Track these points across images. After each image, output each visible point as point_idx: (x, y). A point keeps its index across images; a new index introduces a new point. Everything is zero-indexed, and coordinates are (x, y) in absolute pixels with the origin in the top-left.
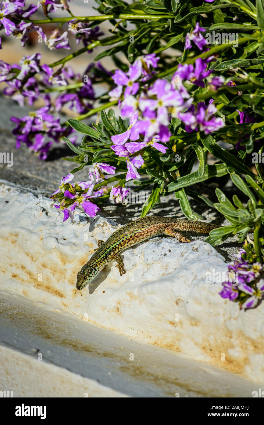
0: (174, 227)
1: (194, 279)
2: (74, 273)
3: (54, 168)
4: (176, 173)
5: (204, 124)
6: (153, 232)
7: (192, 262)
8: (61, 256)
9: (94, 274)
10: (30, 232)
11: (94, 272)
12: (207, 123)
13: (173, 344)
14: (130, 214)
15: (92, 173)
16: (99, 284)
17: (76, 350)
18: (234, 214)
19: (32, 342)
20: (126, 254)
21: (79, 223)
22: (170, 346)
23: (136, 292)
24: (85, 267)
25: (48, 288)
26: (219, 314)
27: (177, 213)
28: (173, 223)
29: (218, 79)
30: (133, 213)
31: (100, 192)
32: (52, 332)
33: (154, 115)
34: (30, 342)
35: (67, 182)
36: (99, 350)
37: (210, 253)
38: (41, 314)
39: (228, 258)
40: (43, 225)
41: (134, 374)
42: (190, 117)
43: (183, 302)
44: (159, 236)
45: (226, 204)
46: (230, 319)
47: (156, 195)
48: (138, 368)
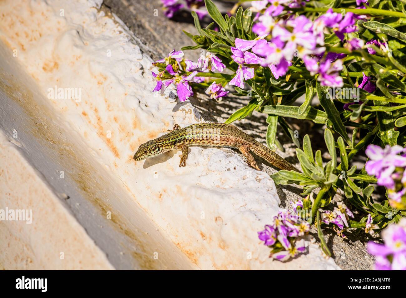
0: (251, 148)
1: (244, 206)
2: (139, 141)
3: (173, 30)
4: (279, 98)
5: (323, 76)
6: (229, 143)
7: (250, 190)
8: (135, 119)
9: (155, 153)
10: (120, 82)
11: (157, 151)
12: (326, 76)
13: (194, 253)
14: (218, 111)
15: (202, 61)
16: (156, 163)
17: (103, 214)
18: (310, 167)
19: (67, 186)
20: (194, 150)
21: (168, 98)
22: (190, 254)
23: (185, 189)
24: (152, 142)
25: (109, 141)
26: (248, 250)
27: (261, 133)
28: (251, 144)
29: (357, 41)
30: (221, 113)
31: (201, 79)
32: (91, 186)
33: (282, 45)
34: (65, 185)
35: (175, 58)
36: (124, 225)
37: (270, 190)
38: (89, 163)
39: (284, 202)
40: (134, 82)
41: (143, 265)
42: (314, 64)
43: (223, 221)
44: (232, 149)
45: (308, 153)
46: (256, 259)
47: (250, 109)
48: (150, 261)
